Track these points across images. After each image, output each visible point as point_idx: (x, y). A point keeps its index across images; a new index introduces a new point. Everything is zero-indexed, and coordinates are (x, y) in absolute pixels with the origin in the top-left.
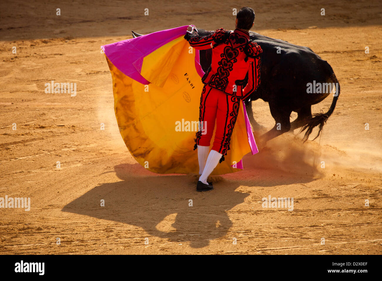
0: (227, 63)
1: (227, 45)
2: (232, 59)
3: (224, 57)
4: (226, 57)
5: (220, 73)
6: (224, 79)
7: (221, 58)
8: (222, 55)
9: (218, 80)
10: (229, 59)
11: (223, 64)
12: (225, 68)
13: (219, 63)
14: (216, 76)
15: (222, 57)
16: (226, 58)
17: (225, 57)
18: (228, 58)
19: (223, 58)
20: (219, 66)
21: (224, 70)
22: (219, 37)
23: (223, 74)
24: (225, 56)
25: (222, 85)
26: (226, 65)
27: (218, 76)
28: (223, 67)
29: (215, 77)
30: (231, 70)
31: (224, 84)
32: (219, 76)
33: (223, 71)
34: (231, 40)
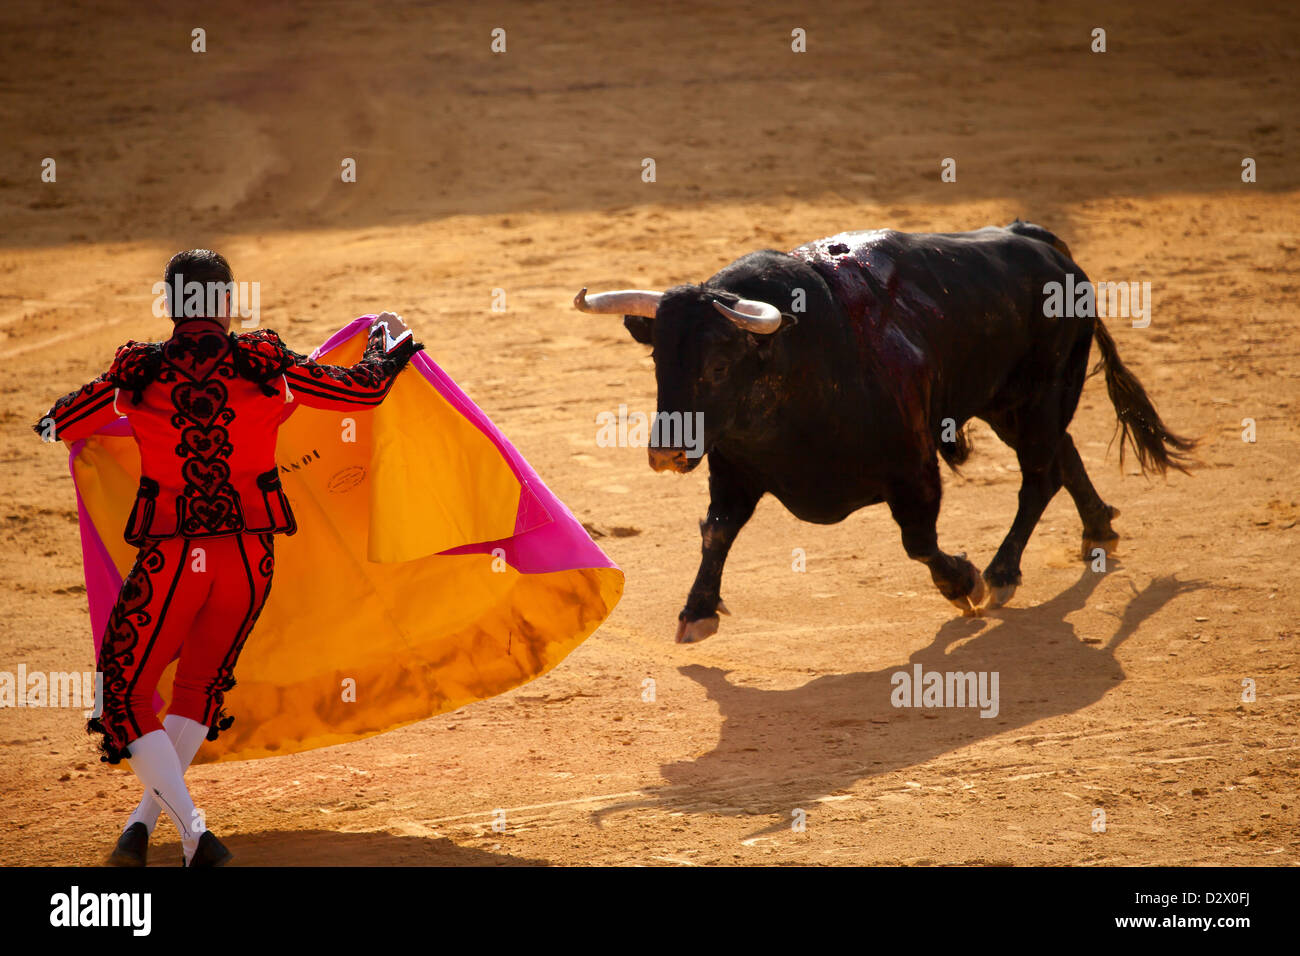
0: (206, 434)
1: (175, 384)
2: (215, 418)
3: (184, 423)
4: (190, 419)
5: (197, 481)
6: (220, 494)
7: (177, 430)
8: (177, 419)
9: (204, 505)
10: (205, 422)
11: (194, 446)
12: (206, 454)
13: (181, 450)
14: (190, 496)
15: (179, 428)
16: (194, 421)
17: (189, 424)
18: (201, 420)
19: (183, 427)
20: (184, 460)
21: (206, 463)
22: (132, 369)
23: (208, 478)
24: (186, 420)
25: (224, 513)
26: (204, 445)
27: (197, 494)
28: (199, 458)
29: (189, 500)
30: (227, 454)
31: (231, 508)
32: (201, 491)
33: (202, 469)
34: (176, 361)
